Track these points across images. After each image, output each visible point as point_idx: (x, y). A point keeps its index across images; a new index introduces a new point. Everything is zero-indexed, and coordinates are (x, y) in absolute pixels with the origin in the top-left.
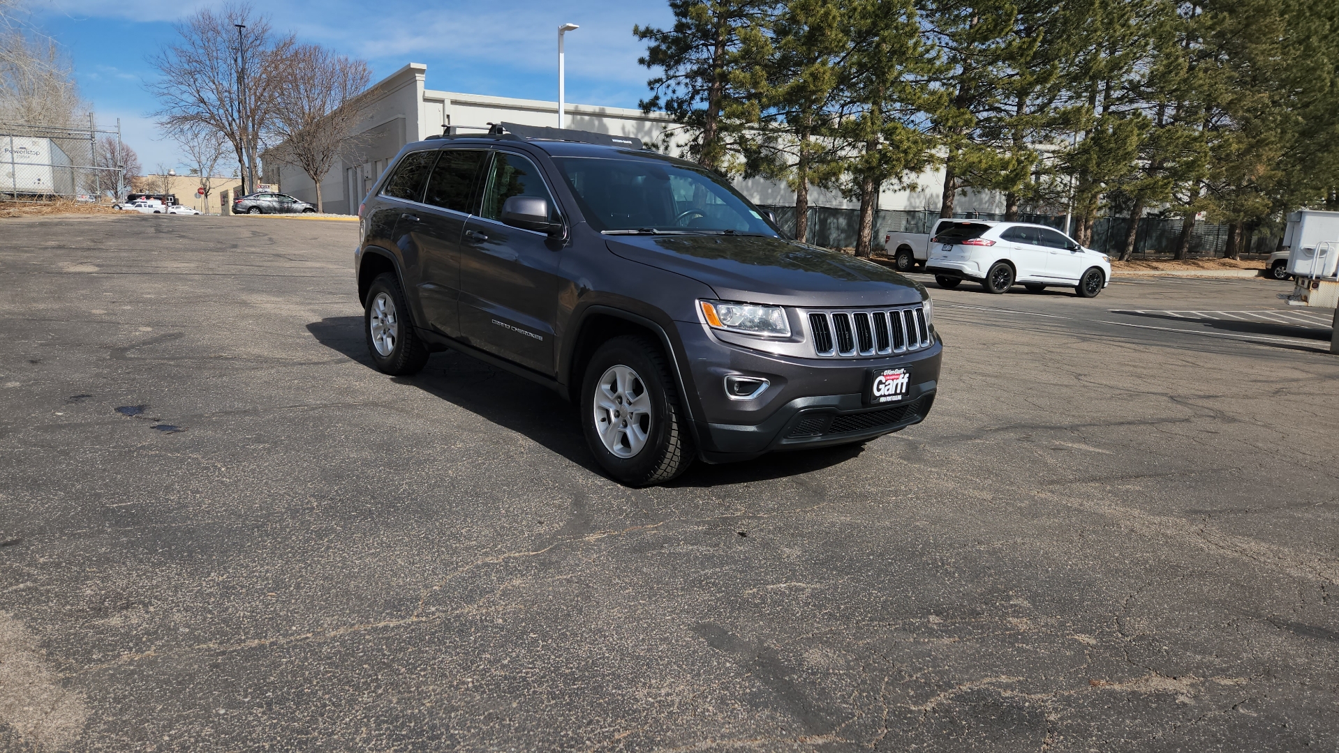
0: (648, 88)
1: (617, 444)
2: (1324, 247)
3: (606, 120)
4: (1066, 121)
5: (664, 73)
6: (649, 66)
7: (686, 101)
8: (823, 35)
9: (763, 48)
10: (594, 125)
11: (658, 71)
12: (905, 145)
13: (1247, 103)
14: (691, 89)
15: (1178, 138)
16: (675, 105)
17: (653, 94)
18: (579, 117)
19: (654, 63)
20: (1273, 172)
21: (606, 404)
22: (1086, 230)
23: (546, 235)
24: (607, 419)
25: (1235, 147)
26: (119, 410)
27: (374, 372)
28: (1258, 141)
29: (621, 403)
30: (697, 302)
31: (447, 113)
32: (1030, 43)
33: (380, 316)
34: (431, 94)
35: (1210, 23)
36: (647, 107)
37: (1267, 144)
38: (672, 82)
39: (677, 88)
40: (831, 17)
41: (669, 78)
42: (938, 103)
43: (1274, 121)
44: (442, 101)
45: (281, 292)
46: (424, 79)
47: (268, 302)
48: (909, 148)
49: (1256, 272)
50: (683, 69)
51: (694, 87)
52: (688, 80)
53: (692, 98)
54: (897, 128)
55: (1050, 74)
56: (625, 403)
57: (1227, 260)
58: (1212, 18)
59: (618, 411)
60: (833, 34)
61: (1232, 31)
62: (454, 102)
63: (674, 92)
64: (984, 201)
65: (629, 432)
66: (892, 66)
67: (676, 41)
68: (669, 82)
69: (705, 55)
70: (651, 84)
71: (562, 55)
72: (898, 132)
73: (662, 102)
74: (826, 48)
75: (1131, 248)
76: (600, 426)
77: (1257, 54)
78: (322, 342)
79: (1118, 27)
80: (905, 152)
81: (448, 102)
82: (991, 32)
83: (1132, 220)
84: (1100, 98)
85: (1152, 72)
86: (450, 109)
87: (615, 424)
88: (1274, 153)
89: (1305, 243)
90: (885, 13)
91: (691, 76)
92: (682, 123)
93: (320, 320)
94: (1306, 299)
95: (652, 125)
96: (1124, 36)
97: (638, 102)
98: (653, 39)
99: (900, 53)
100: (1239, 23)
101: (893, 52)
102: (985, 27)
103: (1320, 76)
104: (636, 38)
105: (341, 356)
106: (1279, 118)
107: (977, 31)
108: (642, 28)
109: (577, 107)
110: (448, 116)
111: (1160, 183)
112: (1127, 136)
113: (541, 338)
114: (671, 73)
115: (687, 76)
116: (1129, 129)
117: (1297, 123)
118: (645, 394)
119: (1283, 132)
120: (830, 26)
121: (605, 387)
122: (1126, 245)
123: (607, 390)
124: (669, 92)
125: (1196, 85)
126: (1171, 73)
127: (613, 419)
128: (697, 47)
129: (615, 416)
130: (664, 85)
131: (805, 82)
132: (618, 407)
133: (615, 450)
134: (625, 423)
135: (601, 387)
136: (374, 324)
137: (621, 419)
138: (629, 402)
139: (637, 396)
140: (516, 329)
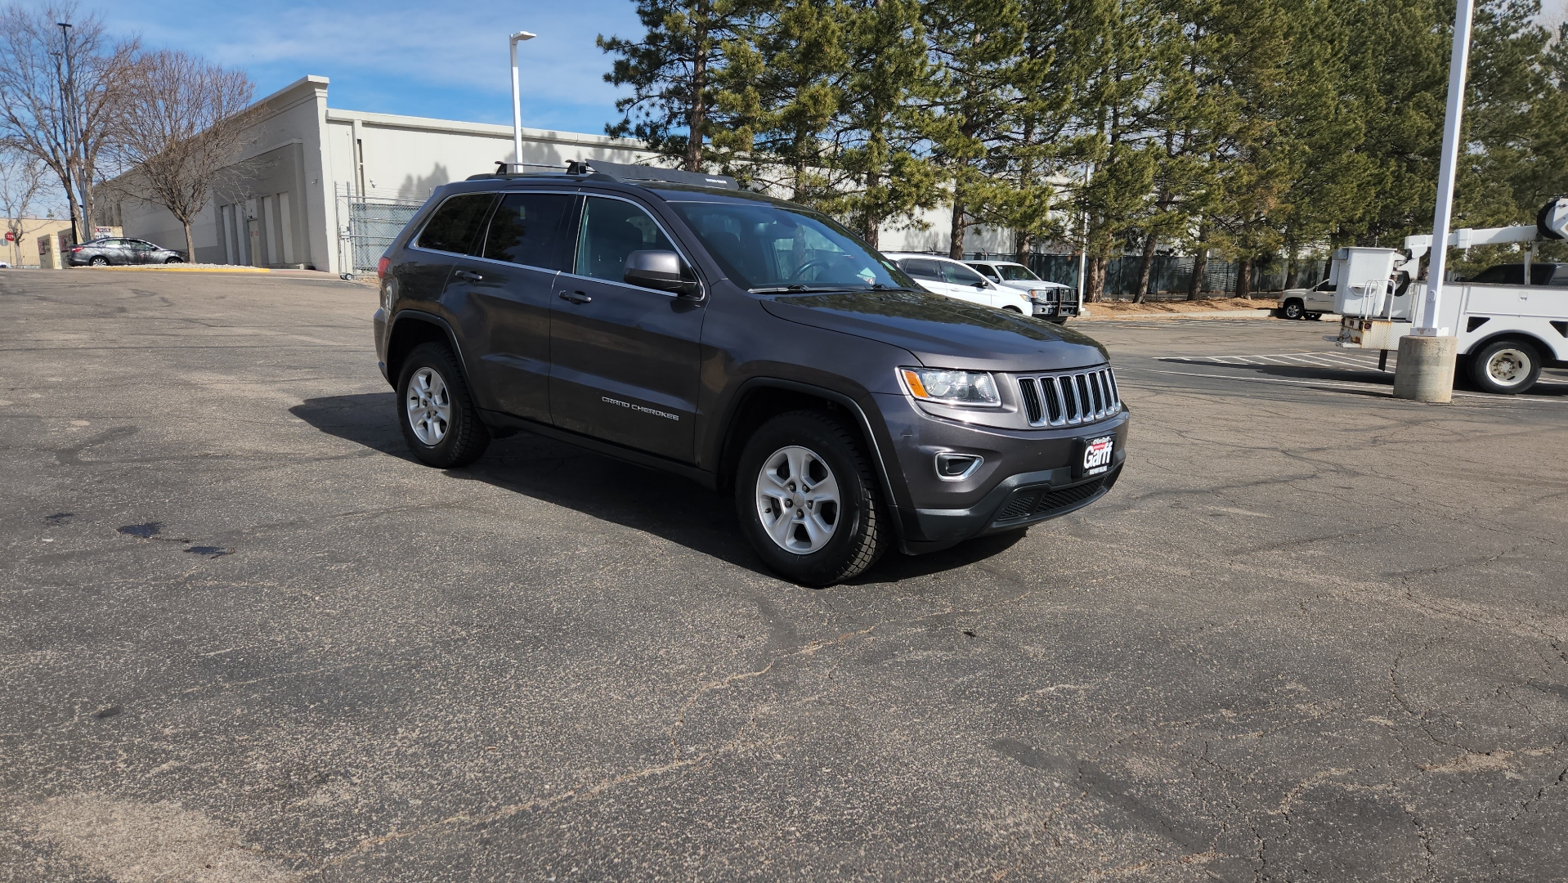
0: (616, 110)
1: (789, 538)
2: (1373, 285)
3: (557, 147)
4: (1080, 151)
5: (635, 92)
6: (616, 84)
7: (662, 125)
8: (822, 51)
9: (754, 65)
10: (543, 152)
11: (628, 90)
12: (918, 177)
13: (1256, 132)
14: (667, 111)
15: (1191, 170)
16: (648, 131)
17: (622, 117)
19: (622, 81)
20: (1284, 206)
21: (773, 493)
22: (1099, 270)
23: (675, 295)
24: (775, 508)
25: (1245, 179)
26: (125, 530)
27: (416, 465)
28: (1268, 173)
29: (794, 490)
30: (897, 370)
31: (357, 137)
32: (1041, 64)
33: (422, 397)
34: (336, 113)
35: (1216, 45)
36: (614, 132)
37: (1277, 176)
38: (645, 103)
39: (651, 110)
40: (830, 32)
41: (640, 98)
42: (948, 131)
43: (1282, 152)
44: (351, 123)
45: (228, 368)
46: (326, 95)
47: (218, 382)
48: (921, 181)
49: (1268, 312)
50: (658, 87)
51: (671, 109)
52: (663, 101)
53: (669, 122)
54: (906, 159)
55: (1064, 99)
56: (799, 489)
57: (1239, 300)
58: (1218, 40)
59: (789, 500)
60: (832, 51)
61: (1236, 55)
62: (366, 124)
63: (647, 114)
64: (985, 240)
65: (807, 524)
66: (897, 89)
67: (648, 53)
68: (642, 103)
69: (682, 72)
70: (620, 105)
71: (516, 70)
72: (907, 163)
73: (632, 127)
74: (825, 67)
75: (1145, 289)
76: (765, 519)
77: (1263, 80)
78: (324, 430)
79: (1127, 49)
80: (917, 186)
81: (358, 124)
82: (1000, 51)
83: (1145, 258)
84: (1108, 125)
85: (1162, 99)
86: (362, 132)
87: (786, 516)
88: (1282, 185)
90: (887, 27)
91: (668, 96)
92: (657, 152)
93: (301, 403)
94: (1358, 341)
95: (613, 153)
96: (1134, 59)
97: (604, 126)
98: (621, 52)
99: (905, 74)
100: (1244, 46)
101: (898, 73)
102: (993, 46)
103: (1325, 103)
104: (601, 50)
105: (360, 447)
106: (1288, 148)
107: (985, 50)
108: (607, 39)
110: (359, 141)
111: (1176, 218)
112: (1144, 168)
113: (676, 417)
114: (644, 92)
115: (661, 96)
117: (1304, 153)
118: (830, 479)
119: (1292, 163)
120: (829, 42)
121: (769, 472)
122: (1140, 286)
123: (773, 476)
124: (642, 114)
125: (1206, 112)
126: (1181, 98)
127: (784, 509)
128: (672, 62)
129: (786, 506)
130: (635, 106)
131: (805, 105)
132: (791, 495)
133: (787, 546)
134: (800, 514)
135: (767, 472)
136: (411, 407)
137: (794, 509)
138: (806, 488)
139: (814, 480)
140: (639, 408)
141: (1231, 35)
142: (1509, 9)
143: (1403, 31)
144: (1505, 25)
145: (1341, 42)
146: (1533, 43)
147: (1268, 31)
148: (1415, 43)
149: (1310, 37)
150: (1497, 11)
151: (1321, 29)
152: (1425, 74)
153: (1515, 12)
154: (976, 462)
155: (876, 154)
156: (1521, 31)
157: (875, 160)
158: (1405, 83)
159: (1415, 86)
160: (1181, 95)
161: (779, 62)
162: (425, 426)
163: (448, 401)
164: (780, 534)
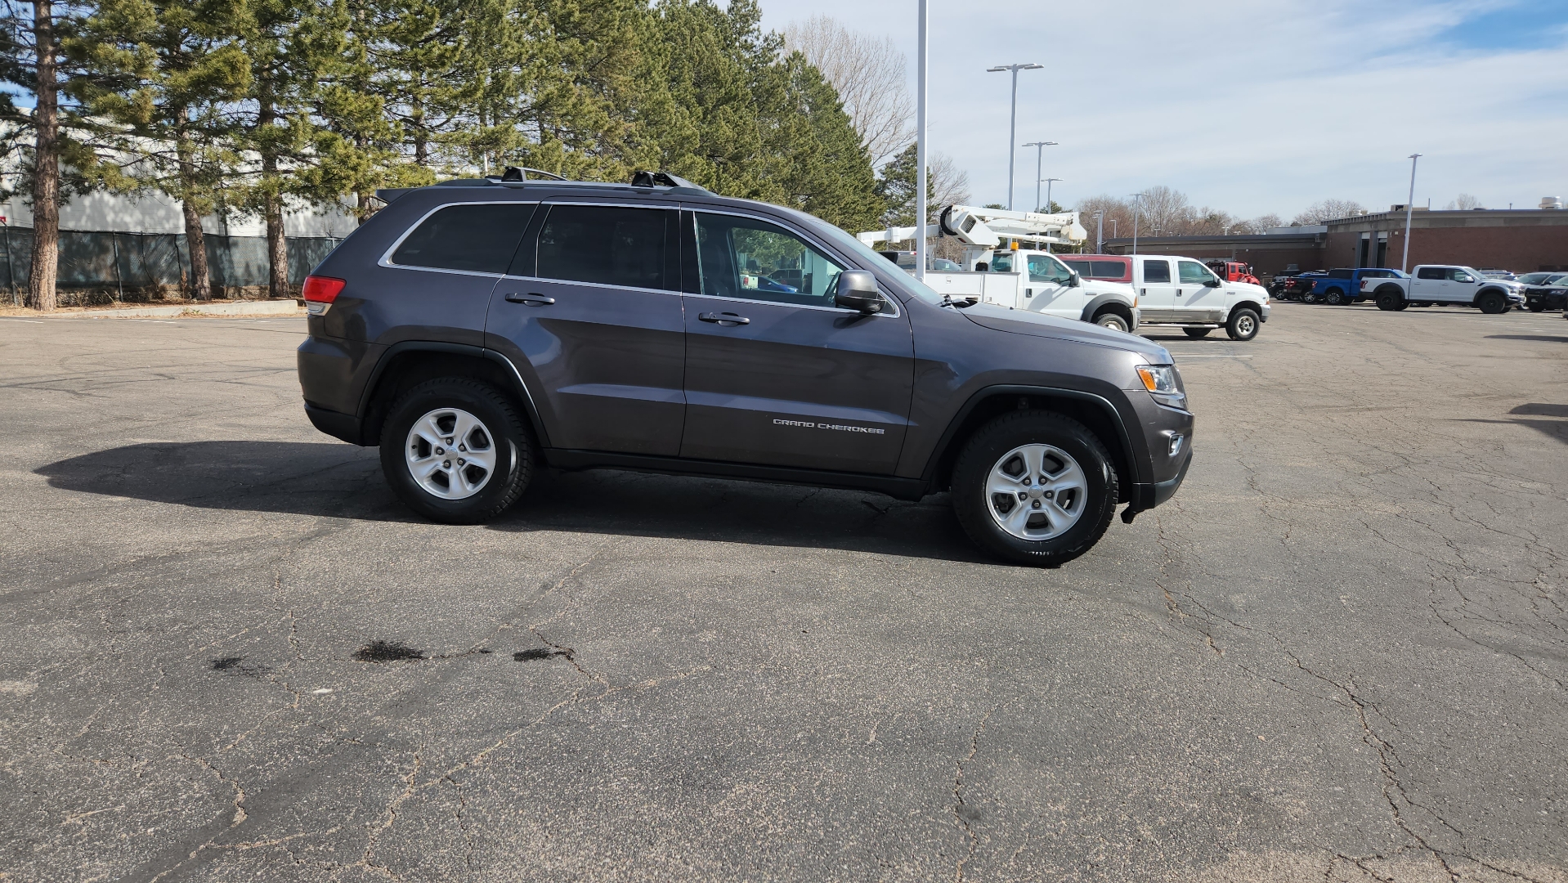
4: (493, 141)
21: (1004, 490)
29: (1030, 484)
33: (435, 443)
56: (1035, 481)
59: (1022, 494)
61: (595, 59)
65: (1046, 512)
77: (620, 85)
87: (1021, 508)
100: (600, 52)
113: (881, 432)
118: (1074, 469)
121: (999, 472)
123: (1004, 475)
126: (563, 97)
127: (1020, 503)
129: (1021, 499)
131: (218, 71)
132: (1026, 489)
133: (1025, 535)
134: (1036, 504)
135: (996, 472)
136: (411, 457)
137: (1029, 501)
138: (1042, 480)
139: (1053, 472)
140: (828, 426)
141: (591, 41)
142: (764, 42)
143: (704, 52)
144: (764, 55)
145: (666, 56)
146: (782, 72)
147: (621, 41)
148: (713, 64)
149: (645, 49)
150: (756, 43)
151: (651, 44)
152: (723, 90)
153: (768, 44)
154: (1179, 440)
156: (775, 61)
158: (711, 97)
159: (718, 100)
160: (564, 93)
161: (174, 17)
162: (440, 479)
163: (488, 444)
164: (1012, 525)
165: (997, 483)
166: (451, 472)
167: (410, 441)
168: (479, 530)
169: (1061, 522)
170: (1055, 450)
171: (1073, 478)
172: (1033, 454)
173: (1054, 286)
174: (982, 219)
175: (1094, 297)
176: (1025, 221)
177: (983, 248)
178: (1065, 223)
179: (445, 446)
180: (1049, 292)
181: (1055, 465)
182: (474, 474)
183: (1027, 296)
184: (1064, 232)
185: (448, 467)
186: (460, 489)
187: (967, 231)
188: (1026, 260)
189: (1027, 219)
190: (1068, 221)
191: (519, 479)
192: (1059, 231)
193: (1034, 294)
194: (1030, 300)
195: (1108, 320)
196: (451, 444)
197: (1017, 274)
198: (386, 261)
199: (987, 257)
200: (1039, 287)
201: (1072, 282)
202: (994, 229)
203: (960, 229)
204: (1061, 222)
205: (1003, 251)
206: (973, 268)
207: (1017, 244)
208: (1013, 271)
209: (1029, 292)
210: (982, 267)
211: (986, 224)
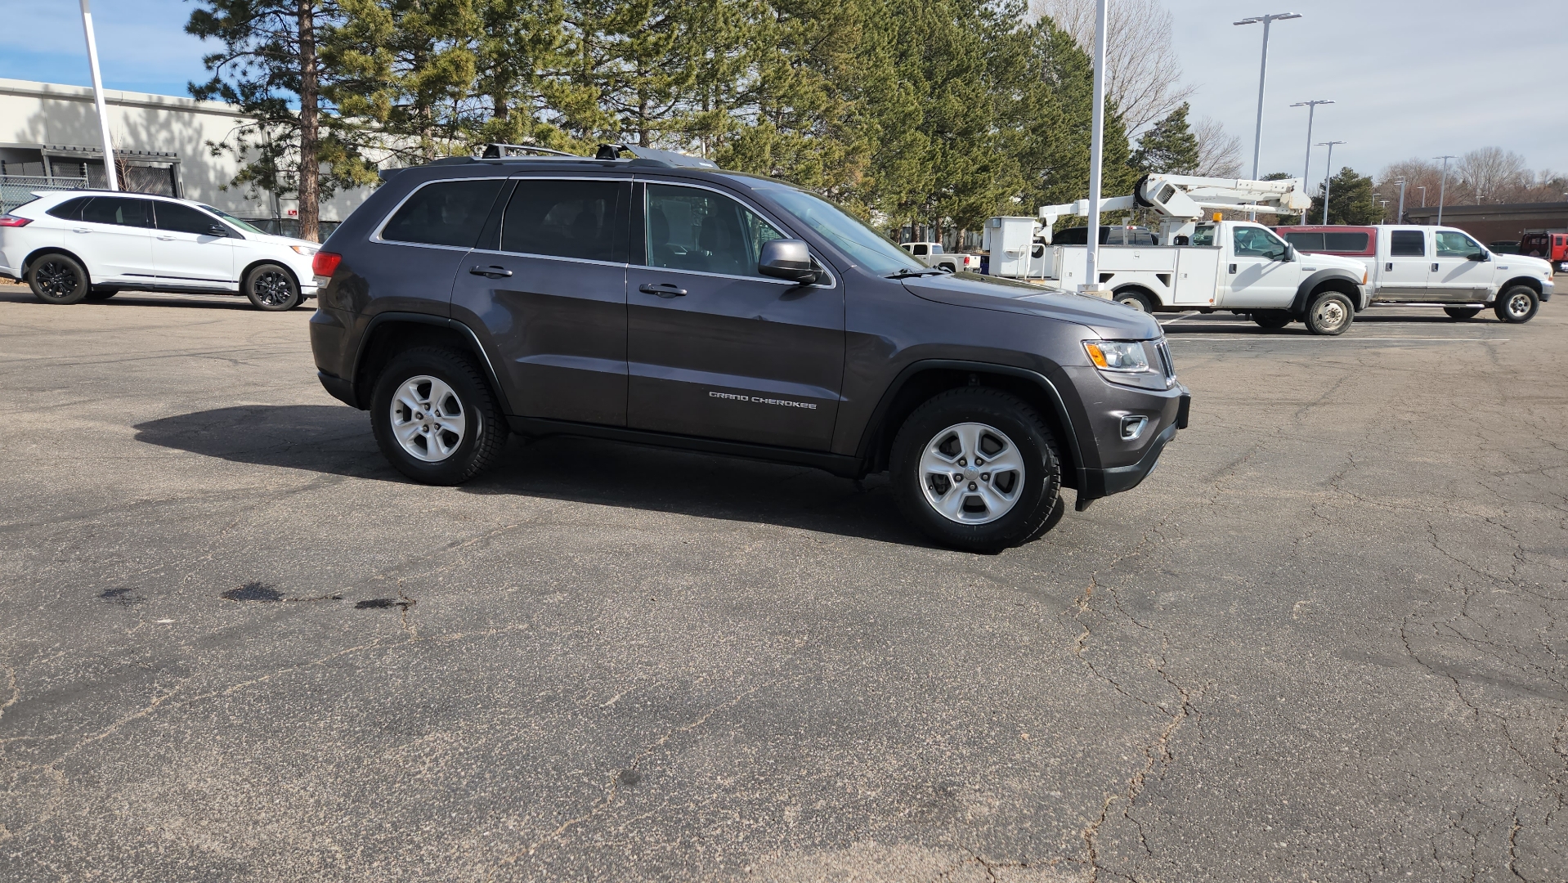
0: (203, 66)
1: (961, 510)
2: (1022, 249)
5: (225, 47)
6: (203, 36)
7: (261, 86)
8: (457, 14)
11: (216, 45)
13: (839, 110)
14: (267, 71)
16: (238, 92)
17: (211, 75)
18: (51, 102)
21: (939, 470)
24: (941, 485)
25: (835, 154)
26: (232, 597)
28: (853, 149)
29: (965, 465)
32: (666, 39)
33: (415, 408)
36: (200, 93)
37: (860, 152)
38: (241, 61)
39: (249, 69)
41: (232, 56)
43: (860, 129)
50: (253, 42)
51: (270, 68)
52: (261, 59)
53: (269, 83)
54: (553, 130)
55: (687, 75)
56: (971, 462)
58: (802, 24)
59: (957, 475)
61: (815, 39)
63: (244, 73)
65: (982, 495)
68: (237, 60)
69: (278, 26)
70: (210, 61)
72: (553, 135)
73: (221, 87)
74: (458, 30)
76: (930, 497)
77: (841, 63)
79: (732, 28)
85: (763, 77)
87: (956, 490)
89: (1006, 248)
91: (265, 53)
96: (738, 38)
97: (186, 86)
99: (541, 43)
100: (821, 31)
101: (536, 40)
106: (865, 126)
107: (611, 22)
109: (47, 86)
113: (812, 406)
114: (238, 46)
115: (257, 53)
116: (765, 136)
117: (877, 131)
118: (1011, 449)
120: (464, 4)
121: (933, 450)
123: (939, 454)
124: (238, 72)
125: (802, 92)
126: (780, 78)
127: (955, 485)
128: (263, 15)
129: (956, 480)
130: (228, 64)
131: (445, 70)
132: (961, 470)
133: (960, 518)
134: (973, 486)
135: (931, 451)
136: (396, 420)
137: (965, 482)
138: (979, 462)
139: (990, 454)
140: (762, 400)
141: (812, 20)
142: (1006, 8)
143: (936, 24)
144: (1004, 22)
145: (893, 31)
146: (1024, 39)
147: (843, 18)
148: (945, 35)
149: (871, 25)
150: (996, 10)
151: (877, 19)
152: (955, 63)
153: (1010, 11)
154: (1142, 422)
155: (520, 125)
156: (1016, 28)
157: (520, 131)
158: (942, 69)
159: (949, 73)
160: (780, 74)
161: (409, 22)
162: (421, 442)
163: (459, 411)
164: (948, 508)
165: (931, 462)
166: (429, 436)
167: (395, 406)
168: (451, 491)
169: (997, 505)
170: (992, 429)
171: (1010, 460)
172: (969, 434)
173: (1264, 261)
174: (1184, 188)
175: (1313, 272)
176: (1236, 189)
177: (1183, 220)
178: (1284, 190)
179: (423, 412)
180: (1258, 267)
181: (989, 445)
182: (449, 438)
183: (1231, 272)
184: (1283, 200)
185: (427, 431)
186: (438, 451)
187: (1165, 202)
188: (1231, 234)
189: (1238, 186)
190: (1288, 188)
191: (486, 445)
192: (1279, 200)
193: (1239, 270)
194: (1234, 276)
195: (1329, 298)
196: (428, 409)
197: (1219, 248)
198: (376, 236)
199: (1188, 230)
200: (1245, 263)
201: (1286, 257)
202: (1196, 199)
203: (1156, 199)
204: (1279, 189)
205: (1209, 223)
206: (1171, 242)
207: (1221, 215)
208: (1215, 244)
209: (1233, 268)
210: (1182, 241)
211: (1189, 193)
